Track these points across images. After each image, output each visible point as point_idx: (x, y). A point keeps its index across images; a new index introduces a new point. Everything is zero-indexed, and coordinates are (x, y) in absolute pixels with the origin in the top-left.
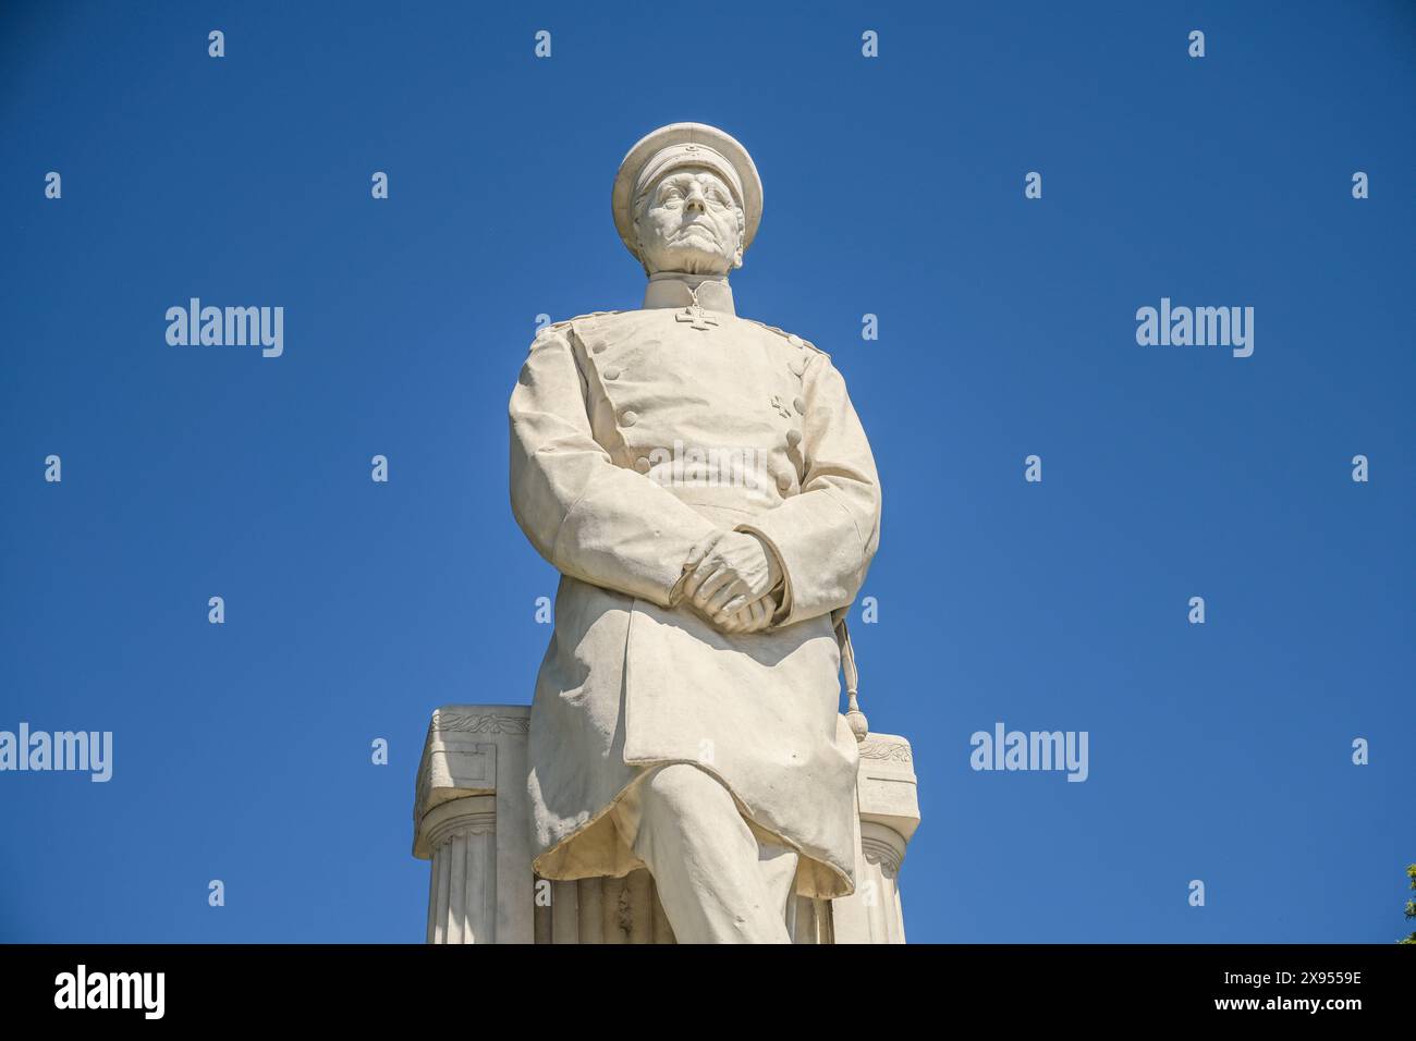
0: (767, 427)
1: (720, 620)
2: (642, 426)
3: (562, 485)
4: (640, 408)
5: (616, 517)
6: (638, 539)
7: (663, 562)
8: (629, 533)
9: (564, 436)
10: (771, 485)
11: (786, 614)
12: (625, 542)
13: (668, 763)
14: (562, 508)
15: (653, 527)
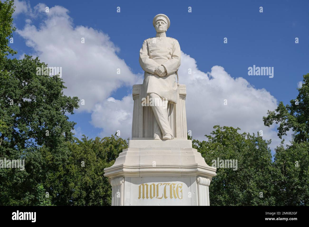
0: (167, 52)
1: (159, 75)
2: (153, 53)
3: (143, 61)
4: (153, 51)
5: (148, 65)
6: (150, 67)
7: (153, 70)
8: (149, 66)
9: (144, 55)
10: (167, 59)
11: (167, 74)
12: (149, 67)
13: (151, 93)
14: (143, 63)
15: (152, 66)
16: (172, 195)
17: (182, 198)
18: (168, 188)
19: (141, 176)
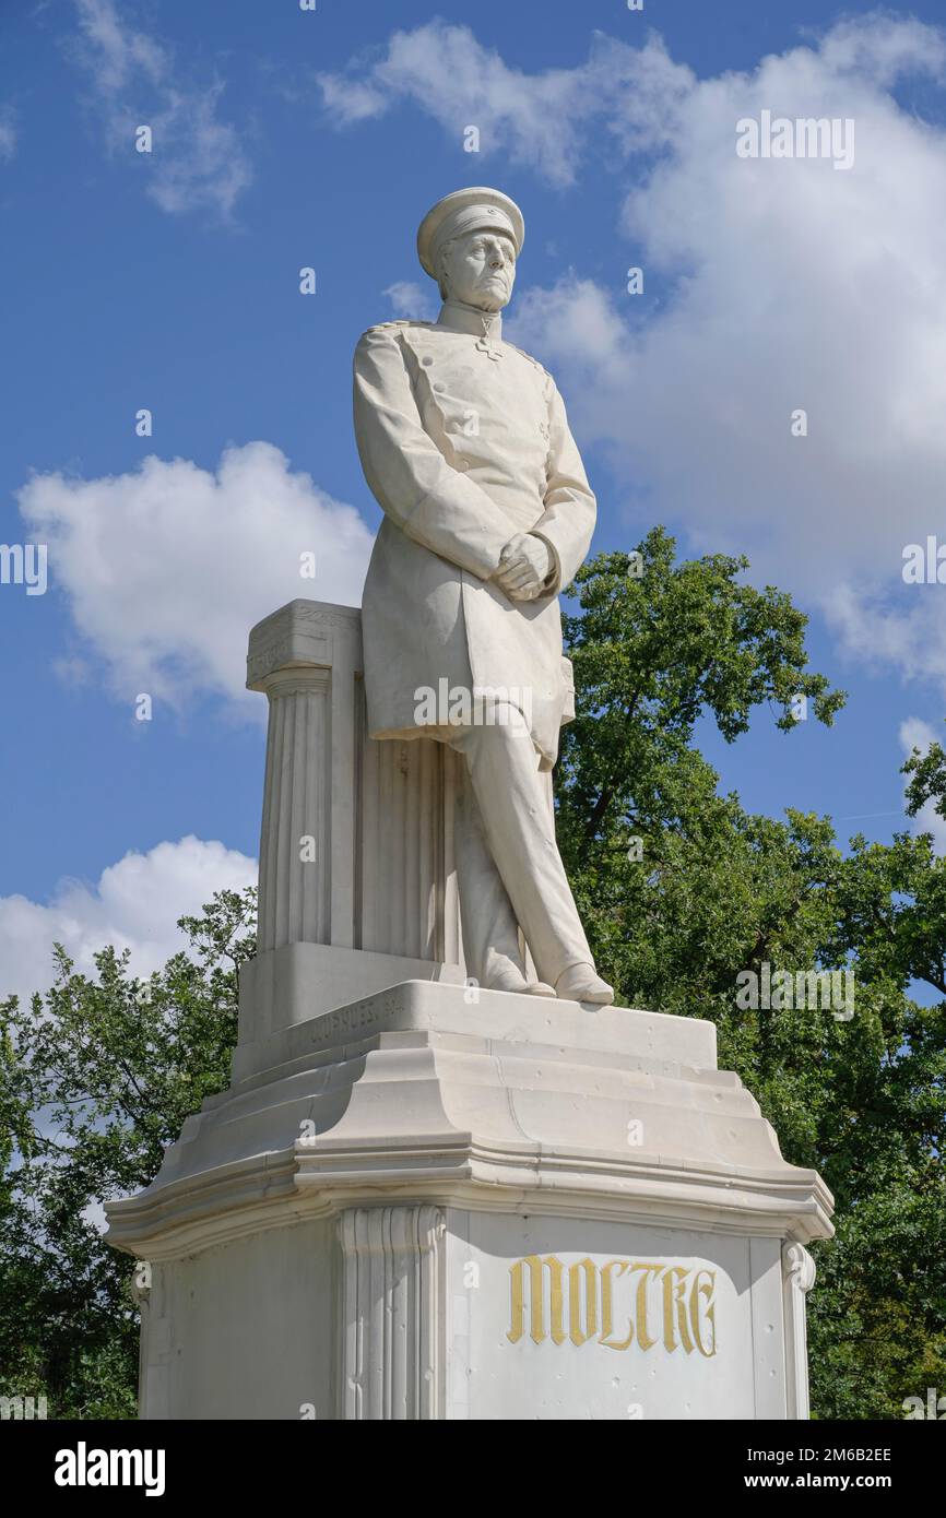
0: (538, 448)
1: (514, 594)
2: (462, 435)
3: (420, 477)
4: (462, 421)
8: (465, 524)
9: (417, 436)
10: (537, 492)
14: (419, 494)
16: (672, 1333)
17: (713, 1353)
18: (655, 1288)
19: (525, 1210)
